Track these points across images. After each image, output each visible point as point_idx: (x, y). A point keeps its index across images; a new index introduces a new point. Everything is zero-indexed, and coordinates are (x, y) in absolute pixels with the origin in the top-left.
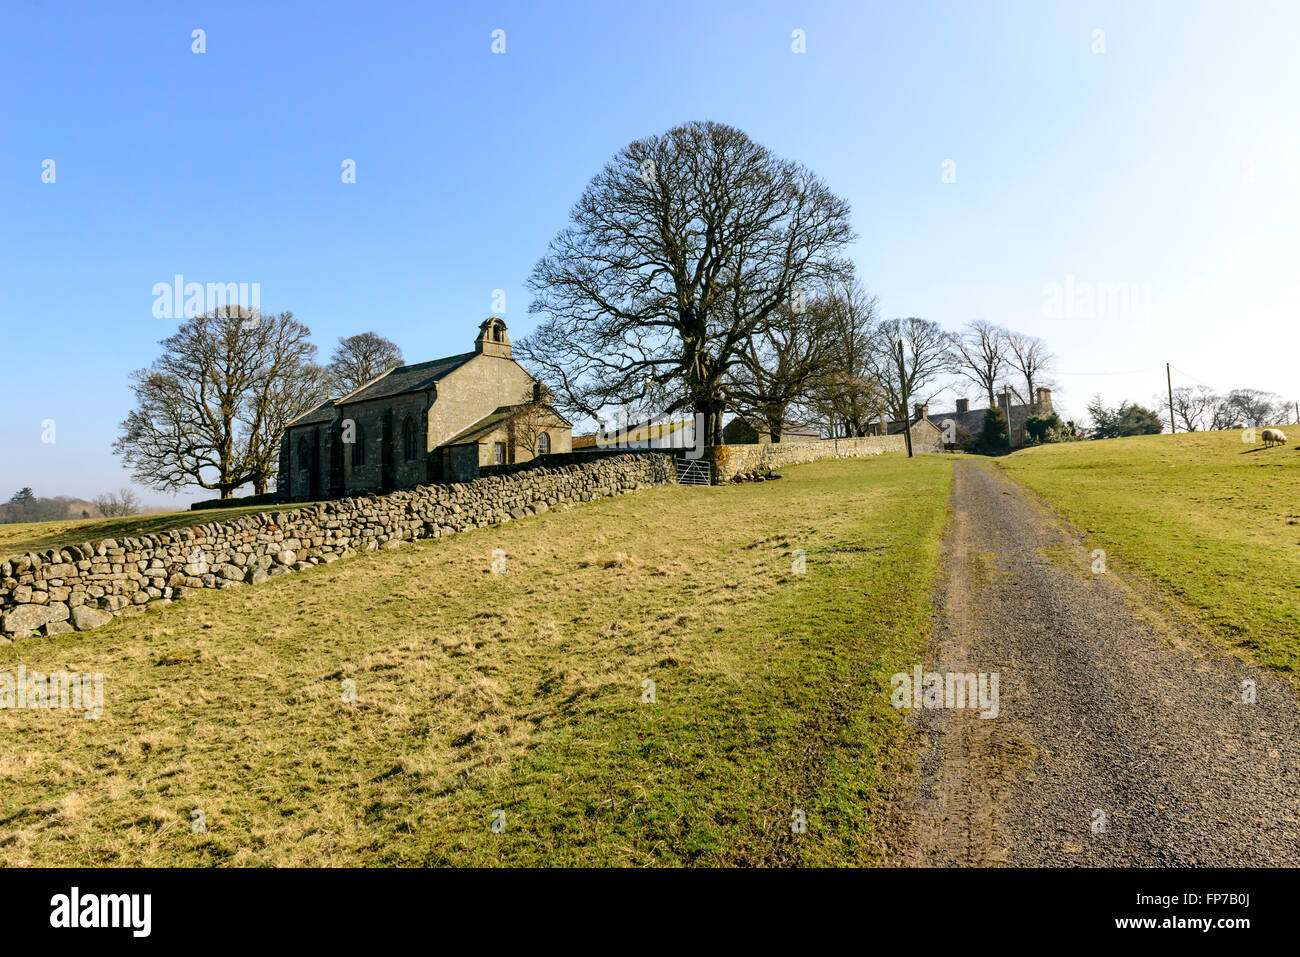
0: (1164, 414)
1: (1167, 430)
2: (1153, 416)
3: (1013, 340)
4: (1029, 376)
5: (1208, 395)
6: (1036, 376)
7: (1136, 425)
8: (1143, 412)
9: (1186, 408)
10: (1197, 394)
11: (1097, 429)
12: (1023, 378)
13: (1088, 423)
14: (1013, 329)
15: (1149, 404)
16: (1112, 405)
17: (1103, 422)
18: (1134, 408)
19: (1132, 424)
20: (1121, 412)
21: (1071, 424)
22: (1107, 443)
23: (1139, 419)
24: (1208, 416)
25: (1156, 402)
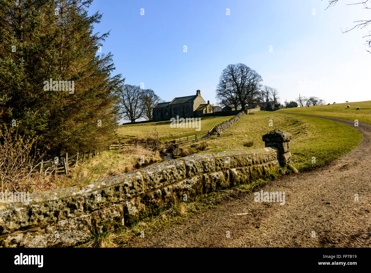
0: (298, 103)
1: (299, 106)
2: (296, 104)
3: (271, 89)
4: (274, 96)
5: (305, 99)
6: (275, 96)
7: (293, 105)
8: (294, 102)
9: (301, 101)
10: (303, 98)
11: (286, 106)
12: (273, 97)
13: (284, 105)
14: (271, 87)
15: (295, 101)
16: (289, 101)
17: (287, 105)
18: (293, 102)
19: (292, 105)
20: (290, 103)
21: (282, 105)
22: (288, 109)
23: (294, 104)
24: (305, 103)
25: (296, 100)
